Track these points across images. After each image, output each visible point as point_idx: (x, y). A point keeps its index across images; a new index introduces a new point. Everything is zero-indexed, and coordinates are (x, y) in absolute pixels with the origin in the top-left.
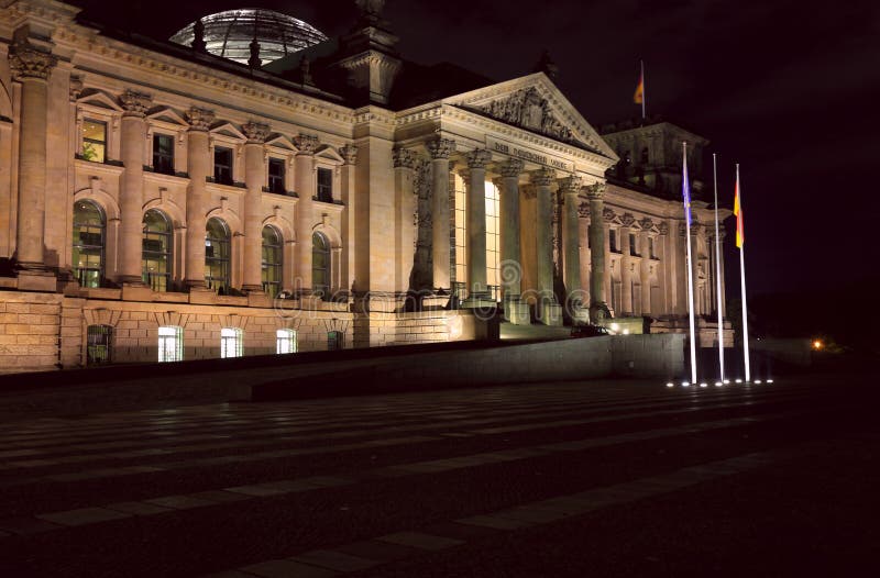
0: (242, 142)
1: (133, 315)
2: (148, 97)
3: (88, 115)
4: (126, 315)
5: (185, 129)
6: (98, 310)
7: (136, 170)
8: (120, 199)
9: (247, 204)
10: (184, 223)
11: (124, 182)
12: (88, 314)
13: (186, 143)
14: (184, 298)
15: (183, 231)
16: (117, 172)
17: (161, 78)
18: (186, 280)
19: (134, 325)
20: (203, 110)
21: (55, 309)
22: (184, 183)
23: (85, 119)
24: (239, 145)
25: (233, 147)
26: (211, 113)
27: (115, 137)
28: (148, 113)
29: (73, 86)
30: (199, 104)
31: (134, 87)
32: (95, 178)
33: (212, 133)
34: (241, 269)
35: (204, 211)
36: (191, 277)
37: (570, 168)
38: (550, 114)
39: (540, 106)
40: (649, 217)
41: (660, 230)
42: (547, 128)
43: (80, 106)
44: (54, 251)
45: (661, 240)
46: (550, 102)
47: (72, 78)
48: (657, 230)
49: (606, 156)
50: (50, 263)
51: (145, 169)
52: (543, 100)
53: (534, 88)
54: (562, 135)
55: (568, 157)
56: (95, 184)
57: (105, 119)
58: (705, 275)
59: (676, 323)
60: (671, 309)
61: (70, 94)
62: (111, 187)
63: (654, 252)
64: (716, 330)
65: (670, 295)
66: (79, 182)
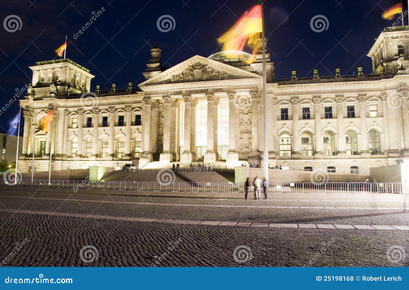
0: (109, 114)
2: (82, 109)
5: (93, 115)
8: (78, 136)
9: (109, 131)
11: (78, 131)
13: (94, 118)
16: (77, 129)
20: (95, 108)
22: (93, 128)
25: (107, 115)
26: (97, 108)
27: (78, 121)
28: (83, 113)
29: (66, 112)
31: (79, 108)
33: (99, 114)
37: (226, 89)
38: (210, 70)
39: (199, 69)
40: (364, 93)
41: (381, 99)
42: (205, 76)
43: (70, 116)
44: (59, 150)
45: (383, 104)
46: (210, 65)
47: (66, 110)
48: (378, 99)
49: (251, 77)
50: (58, 153)
51: (84, 127)
52: (204, 66)
53: (198, 63)
54: (218, 76)
55: (223, 85)
56: (73, 133)
57: (76, 117)
59: (391, 155)
60: (390, 146)
61: (66, 114)
62: (77, 133)
63: (379, 112)
65: (389, 138)
66: (70, 133)
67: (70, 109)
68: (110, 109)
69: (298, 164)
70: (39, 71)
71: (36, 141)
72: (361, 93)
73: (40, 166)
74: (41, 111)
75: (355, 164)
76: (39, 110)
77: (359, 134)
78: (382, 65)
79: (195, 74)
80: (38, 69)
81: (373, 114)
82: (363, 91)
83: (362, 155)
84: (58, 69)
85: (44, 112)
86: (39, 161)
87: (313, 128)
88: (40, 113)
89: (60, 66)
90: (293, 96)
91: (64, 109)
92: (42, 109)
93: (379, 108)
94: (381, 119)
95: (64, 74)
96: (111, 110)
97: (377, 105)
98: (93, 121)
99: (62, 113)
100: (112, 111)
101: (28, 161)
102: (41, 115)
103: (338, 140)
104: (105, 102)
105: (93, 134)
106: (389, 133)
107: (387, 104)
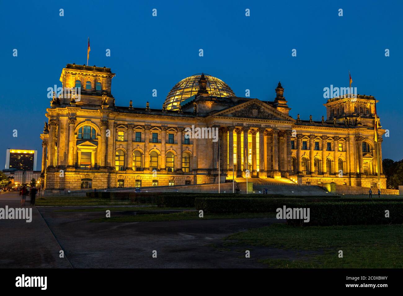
0: (160, 131)
1: (129, 177)
2: (133, 124)
3: (119, 130)
4: (127, 177)
5: (144, 130)
6: (120, 176)
7: (130, 142)
8: (127, 149)
10: (144, 153)
11: (127, 145)
12: (118, 177)
13: (144, 133)
14: (142, 172)
15: (143, 156)
16: (126, 143)
17: (136, 119)
18: (144, 168)
19: (129, 179)
20: (148, 125)
21: (107, 176)
22: (144, 143)
24: (159, 132)
25: (158, 132)
26: (150, 125)
27: (126, 134)
28: (133, 128)
29: (115, 125)
30: (147, 123)
31: (130, 122)
32: (121, 145)
33: (151, 130)
34: (160, 164)
35: (148, 150)
36: (145, 167)
37: (273, 126)
38: (262, 110)
40: (338, 135)
41: (345, 139)
42: (261, 115)
44: (110, 163)
45: (346, 143)
46: (263, 107)
47: (114, 123)
48: (344, 140)
49: (290, 120)
50: (109, 166)
51: (133, 141)
52: (259, 107)
53: (255, 104)
54: (268, 116)
55: (271, 123)
56: (121, 146)
57: (123, 130)
58: (373, 156)
59: (352, 176)
60: (350, 170)
61: (114, 127)
62: (125, 147)
63: (343, 148)
64: (374, 179)
65: (350, 165)
66: (117, 146)
67: (119, 122)
68: (163, 128)
70: (76, 74)
71: (79, 151)
72: (336, 135)
73: (97, 178)
74: (86, 120)
75: (333, 181)
76: (82, 119)
77: (333, 161)
78: (346, 118)
79: (253, 112)
80: (74, 72)
81: (340, 149)
82: (337, 134)
83: (337, 175)
84: (101, 78)
85: (91, 122)
86: (96, 174)
87: (309, 156)
88: (84, 122)
89: (105, 76)
90: (299, 133)
91: (113, 121)
93: (344, 146)
94: (345, 153)
95: (108, 85)
97: (342, 143)
98: (143, 136)
100: (164, 129)
101: (80, 173)
102: (85, 125)
103: (323, 165)
104: (158, 120)
105: (143, 149)
106: (350, 162)
107: (349, 144)
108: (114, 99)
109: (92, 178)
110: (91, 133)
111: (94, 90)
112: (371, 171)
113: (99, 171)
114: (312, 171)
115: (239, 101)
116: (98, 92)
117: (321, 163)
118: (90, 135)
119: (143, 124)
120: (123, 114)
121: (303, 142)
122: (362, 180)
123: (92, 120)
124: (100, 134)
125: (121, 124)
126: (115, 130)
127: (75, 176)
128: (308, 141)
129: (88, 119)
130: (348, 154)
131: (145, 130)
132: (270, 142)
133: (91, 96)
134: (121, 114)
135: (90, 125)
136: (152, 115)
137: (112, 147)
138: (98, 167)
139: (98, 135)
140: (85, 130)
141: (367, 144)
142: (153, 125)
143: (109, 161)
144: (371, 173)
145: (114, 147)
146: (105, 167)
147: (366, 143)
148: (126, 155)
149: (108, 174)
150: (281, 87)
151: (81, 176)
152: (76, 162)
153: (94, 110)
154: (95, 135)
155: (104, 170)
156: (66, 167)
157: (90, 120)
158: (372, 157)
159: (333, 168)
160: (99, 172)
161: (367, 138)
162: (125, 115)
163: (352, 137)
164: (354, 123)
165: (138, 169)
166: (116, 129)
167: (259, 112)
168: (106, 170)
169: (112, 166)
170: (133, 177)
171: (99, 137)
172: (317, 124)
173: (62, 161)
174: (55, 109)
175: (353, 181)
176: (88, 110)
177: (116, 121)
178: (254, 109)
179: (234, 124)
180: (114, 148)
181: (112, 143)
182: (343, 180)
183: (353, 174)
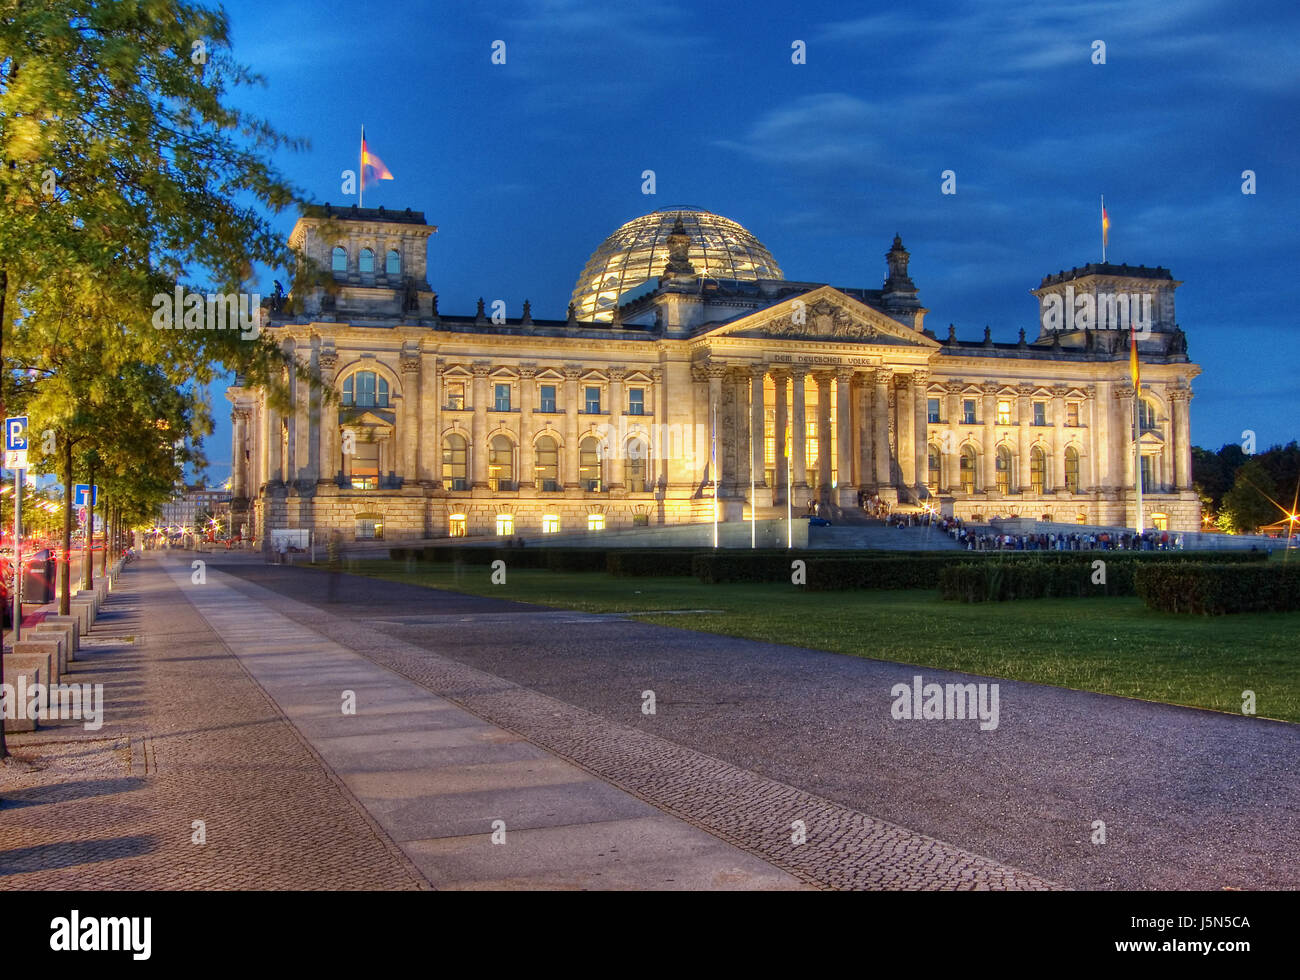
0: (562, 380)
1: (479, 507)
2: (488, 363)
3: (451, 381)
4: (474, 507)
5: (517, 379)
6: (456, 505)
7: (481, 412)
8: (473, 431)
9: (566, 424)
10: (518, 443)
11: (474, 420)
12: (450, 508)
13: (519, 388)
14: (516, 495)
15: (518, 449)
16: (470, 415)
17: (497, 349)
18: (520, 482)
19: (480, 513)
20: (528, 365)
21: (421, 506)
22: (517, 416)
23: (450, 383)
24: (560, 383)
25: (555, 384)
26: (534, 365)
27: (469, 392)
28: (489, 373)
29: (439, 366)
30: (526, 361)
31: (479, 359)
32: (456, 421)
33: (537, 378)
34: (564, 471)
35: (530, 434)
36: (522, 480)
37: (875, 362)
38: (846, 318)
39: (829, 315)
40: (1063, 382)
41: (1085, 394)
42: (840, 332)
43: (445, 377)
44: (428, 470)
45: (1087, 404)
46: (845, 308)
47: (439, 361)
48: (1081, 394)
49: (923, 345)
50: (426, 478)
51: (489, 410)
52: (836, 308)
53: (823, 300)
54: (862, 334)
55: (871, 353)
56: (457, 424)
57: (463, 381)
58: (1163, 440)
59: (1102, 496)
60: (1098, 480)
61: (437, 371)
62: (468, 425)
63: (1080, 418)
64: (1162, 503)
65: (1097, 465)
66: (447, 425)
67: (449, 360)
68: (570, 371)
69: (962, 509)
72: (1059, 382)
73: (397, 512)
74: (362, 356)
75: (1049, 511)
76: (353, 355)
77: (1049, 455)
79: (820, 324)
81: (1072, 421)
82: (1061, 377)
83: (1060, 495)
84: (399, 240)
85: (374, 360)
86: (393, 501)
87: (981, 441)
88: (359, 360)
90: (953, 378)
91: (434, 357)
92: (362, 352)
93: (1081, 411)
94: (1083, 431)
95: (419, 258)
96: (574, 373)
97: (1077, 405)
98: (515, 396)
99: (430, 368)
101: (353, 499)
102: (359, 369)
103: (1020, 465)
104: (555, 351)
105: (517, 430)
106: (1097, 457)
107: (1096, 406)
108: (436, 297)
109: (384, 512)
110: (378, 390)
111: (382, 272)
112: (1158, 482)
113: (400, 494)
114: (989, 485)
115: (782, 290)
116: (393, 278)
117: (1016, 461)
118: (375, 395)
119: (514, 362)
120: (460, 338)
121: (966, 402)
122: (1128, 508)
123: (378, 357)
124: (399, 392)
125: (455, 365)
126: (440, 381)
127: (340, 506)
128: (981, 400)
129: (367, 354)
130: (1092, 433)
131: (520, 378)
132: (870, 405)
133: (374, 291)
134: (456, 336)
135: (374, 369)
136: (540, 338)
137: (434, 427)
138: (398, 481)
139: (395, 396)
140: (360, 382)
141: (1147, 406)
142: (542, 364)
143: (425, 464)
144: (1158, 487)
145: (439, 427)
146: (417, 483)
147: (1144, 401)
148: (471, 448)
149: (424, 500)
150: (902, 249)
151: (356, 506)
152: (340, 469)
153: (383, 330)
154: (387, 396)
155: (414, 490)
156: (315, 483)
157: (374, 357)
158: (1159, 441)
159: (1050, 475)
160: (400, 496)
161: (1148, 387)
162: (466, 338)
163: (1104, 387)
164: (1110, 346)
165: (505, 486)
166: (443, 379)
167: (837, 322)
168: (420, 490)
169: (433, 479)
170: (491, 508)
171: (398, 402)
172: (1005, 351)
173: (304, 466)
174: (281, 329)
175: (1105, 509)
176: (368, 329)
177: (440, 357)
178: (821, 314)
179: (766, 359)
180: (439, 431)
181: (434, 417)
182: (1076, 509)
183: (1105, 490)
